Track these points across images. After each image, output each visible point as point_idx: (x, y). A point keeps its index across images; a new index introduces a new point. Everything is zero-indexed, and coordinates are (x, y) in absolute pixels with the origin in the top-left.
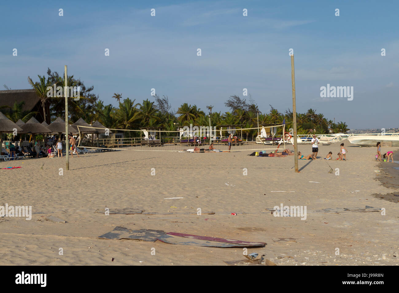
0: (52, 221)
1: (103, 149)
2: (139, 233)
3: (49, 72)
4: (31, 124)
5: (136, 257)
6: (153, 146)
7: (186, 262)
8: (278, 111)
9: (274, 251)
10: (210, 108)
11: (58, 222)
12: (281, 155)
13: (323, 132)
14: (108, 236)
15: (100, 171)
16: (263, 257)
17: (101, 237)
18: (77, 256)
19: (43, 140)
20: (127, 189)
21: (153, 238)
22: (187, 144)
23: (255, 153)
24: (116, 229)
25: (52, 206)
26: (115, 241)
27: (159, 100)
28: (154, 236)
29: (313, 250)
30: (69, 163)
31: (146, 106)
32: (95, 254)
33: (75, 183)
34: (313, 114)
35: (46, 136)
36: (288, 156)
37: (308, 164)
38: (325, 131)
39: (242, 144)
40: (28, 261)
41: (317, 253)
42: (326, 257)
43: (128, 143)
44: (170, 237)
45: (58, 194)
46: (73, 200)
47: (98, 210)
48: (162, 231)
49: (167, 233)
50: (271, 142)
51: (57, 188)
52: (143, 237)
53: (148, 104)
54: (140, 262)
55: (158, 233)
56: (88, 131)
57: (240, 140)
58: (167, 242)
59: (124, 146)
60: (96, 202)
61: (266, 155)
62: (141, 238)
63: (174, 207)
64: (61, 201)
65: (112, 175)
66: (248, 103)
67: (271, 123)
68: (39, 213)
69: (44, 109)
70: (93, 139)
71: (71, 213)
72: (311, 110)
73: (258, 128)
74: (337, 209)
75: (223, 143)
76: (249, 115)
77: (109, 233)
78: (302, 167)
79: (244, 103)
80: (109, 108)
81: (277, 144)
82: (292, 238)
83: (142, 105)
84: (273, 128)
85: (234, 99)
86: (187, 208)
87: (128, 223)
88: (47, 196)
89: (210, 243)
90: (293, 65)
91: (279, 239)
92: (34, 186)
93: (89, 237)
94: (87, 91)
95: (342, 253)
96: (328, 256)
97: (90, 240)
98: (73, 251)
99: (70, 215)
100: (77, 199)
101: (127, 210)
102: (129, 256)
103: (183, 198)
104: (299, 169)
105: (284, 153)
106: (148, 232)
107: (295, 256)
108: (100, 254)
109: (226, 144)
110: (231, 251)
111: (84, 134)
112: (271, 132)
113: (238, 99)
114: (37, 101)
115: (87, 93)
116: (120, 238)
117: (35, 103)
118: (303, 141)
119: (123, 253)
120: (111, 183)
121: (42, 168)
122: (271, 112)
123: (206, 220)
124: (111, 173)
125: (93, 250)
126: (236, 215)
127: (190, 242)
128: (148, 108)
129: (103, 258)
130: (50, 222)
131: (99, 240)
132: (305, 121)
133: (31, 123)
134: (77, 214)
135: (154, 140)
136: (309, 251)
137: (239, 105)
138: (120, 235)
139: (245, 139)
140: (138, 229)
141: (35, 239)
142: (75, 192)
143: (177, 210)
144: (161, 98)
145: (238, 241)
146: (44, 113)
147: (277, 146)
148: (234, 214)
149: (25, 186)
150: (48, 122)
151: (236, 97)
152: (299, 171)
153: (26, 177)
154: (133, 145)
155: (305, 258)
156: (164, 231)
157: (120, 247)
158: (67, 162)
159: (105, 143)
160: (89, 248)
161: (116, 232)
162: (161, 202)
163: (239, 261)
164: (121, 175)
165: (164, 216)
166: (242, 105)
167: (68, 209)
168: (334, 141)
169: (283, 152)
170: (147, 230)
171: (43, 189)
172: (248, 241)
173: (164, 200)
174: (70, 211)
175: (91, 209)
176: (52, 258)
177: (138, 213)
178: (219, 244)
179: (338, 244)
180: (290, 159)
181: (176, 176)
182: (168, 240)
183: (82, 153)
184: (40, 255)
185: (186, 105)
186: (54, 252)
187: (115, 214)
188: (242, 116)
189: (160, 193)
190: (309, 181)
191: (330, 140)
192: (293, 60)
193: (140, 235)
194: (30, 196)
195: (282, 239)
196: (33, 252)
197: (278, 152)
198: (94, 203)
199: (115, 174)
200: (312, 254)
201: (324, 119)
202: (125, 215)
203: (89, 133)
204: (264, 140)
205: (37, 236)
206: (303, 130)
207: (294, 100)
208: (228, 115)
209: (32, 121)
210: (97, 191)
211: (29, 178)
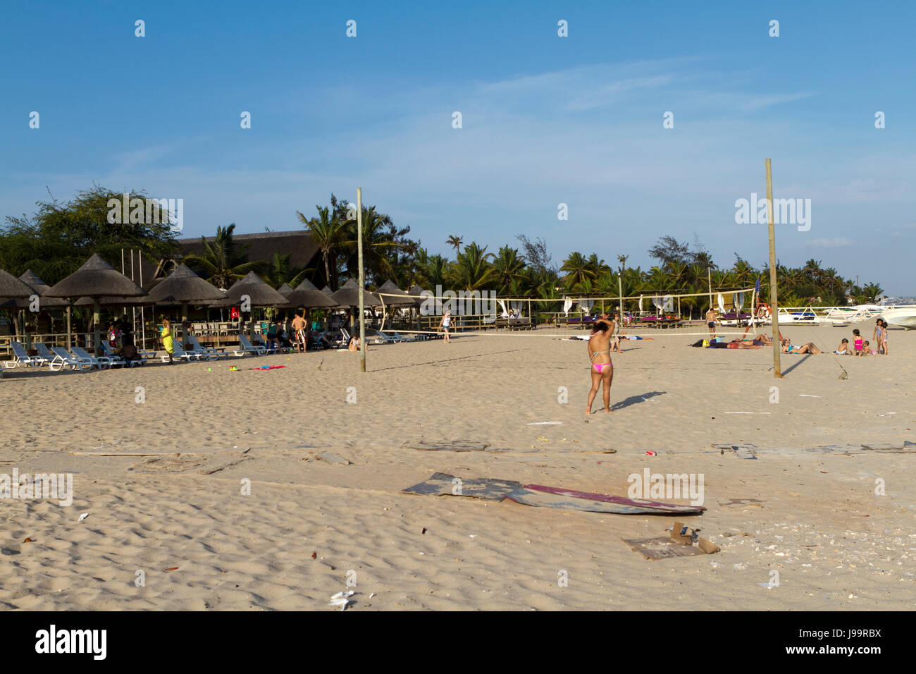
0: (326, 461)
1: (427, 334)
2: (475, 485)
3: (334, 202)
4: (303, 292)
5: (465, 528)
6: (517, 330)
7: (553, 539)
8: (749, 263)
9: (718, 523)
10: (623, 260)
11: (337, 463)
12: (750, 346)
13: (835, 302)
14: (420, 489)
15: (419, 374)
16: (697, 533)
17: (407, 491)
18: (364, 524)
19: (325, 319)
20: (462, 406)
21: (499, 494)
22: (579, 325)
23: (702, 341)
24: (434, 477)
25: (331, 434)
26: (432, 498)
27: (529, 246)
28: (502, 491)
29: (793, 522)
30: (365, 359)
31: (504, 257)
32: (394, 520)
33: (373, 394)
34: (817, 269)
35: (330, 311)
36: (765, 347)
37: (801, 362)
38: (839, 301)
39: (680, 325)
40: (280, 529)
41: (799, 528)
42: (815, 536)
43: (475, 323)
44: (530, 493)
45: (343, 413)
46: (367, 424)
47: (408, 442)
48: (516, 482)
49: (525, 487)
50: (735, 322)
51: (341, 404)
52: (481, 492)
53: (508, 254)
54: (472, 536)
55: (509, 486)
56: (402, 302)
57: (676, 318)
58: (524, 502)
59: (466, 330)
60: (405, 429)
61: (723, 346)
62: (478, 494)
63: (543, 439)
64: (346, 425)
65: (439, 381)
66: (693, 249)
67: (736, 286)
68: (306, 447)
69: (327, 266)
70: (411, 317)
71: (361, 448)
72: (812, 261)
73: (710, 294)
74: (848, 447)
75: (645, 324)
76: (694, 271)
77: (421, 484)
78: (789, 367)
79: (684, 249)
80: (440, 262)
81: (746, 325)
82: (755, 498)
83: (498, 257)
84: (738, 293)
85: (665, 244)
86: (567, 442)
87: (457, 466)
88: (324, 418)
89: (600, 505)
90: (769, 179)
91: (731, 500)
92: (303, 399)
93: (386, 490)
94: (399, 234)
95: (848, 529)
96: (820, 534)
97: (388, 496)
98: (357, 515)
99: (359, 451)
100: (374, 423)
101: (459, 444)
102: (453, 525)
103: (560, 423)
104: (782, 371)
105: (758, 342)
106: (491, 483)
107: (758, 532)
108: (402, 521)
109: (650, 326)
110: (638, 521)
111: (396, 308)
112: (734, 303)
113: (674, 243)
114: (315, 251)
115: (400, 238)
116: (440, 493)
117: (311, 256)
118: (796, 319)
119: (443, 520)
120: (435, 395)
121: (320, 368)
122: (735, 267)
123: (599, 463)
124: (438, 378)
125: (391, 513)
126: (656, 455)
127: (564, 504)
128: (509, 263)
129: (407, 527)
130: (323, 463)
131: (404, 496)
132: (800, 282)
133: (303, 289)
134: (371, 450)
135: (519, 318)
136: (785, 524)
137: (675, 253)
138: (441, 487)
139: (687, 315)
140: (474, 478)
141: (295, 491)
142: (372, 410)
143: (549, 445)
144: (533, 243)
145: (654, 502)
146: (327, 272)
147: (745, 329)
148: (651, 454)
149: (289, 400)
150: (334, 287)
151: (669, 240)
152: (783, 375)
153: (291, 384)
154: (482, 328)
155: (776, 536)
156: (518, 483)
157: (439, 510)
158: (362, 358)
159: (432, 325)
160: (385, 509)
161: (435, 482)
162: (521, 431)
163: (651, 540)
164: (456, 382)
165: (523, 455)
166: (681, 254)
167: (356, 441)
168: (857, 318)
169: (755, 340)
170: (489, 480)
171: (318, 405)
172: (671, 503)
173: (527, 427)
174: (360, 443)
175: (396, 441)
176: (320, 526)
177: (476, 450)
178: (619, 507)
179: (841, 512)
180: (766, 352)
181: (553, 384)
182: (526, 498)
183: (390, 342)
184: (301, 520)
185: (577, 255)
186: (325, 515)
187: (437, 450)
188: (683, 273)
189: (520, 414)
190: (800, 393)
191: (847, 318)
192: (769, 170)
193: (477, 489)
194: (295, 416)
195: (736, 501)
196: (290, 513)
197: (746, 341)
198: (401, 430)
199: (444, 379)
200: (790, 529)
201: (837, 278)
202: (453, 453)
203: (404, 307)
204: (722, 317)
205: (297, 486)
206: (797, 298)
207: (772, 242)
208: (655, 272)
209: (305, 286)
210: (410, 409)
211: (297, 385)
